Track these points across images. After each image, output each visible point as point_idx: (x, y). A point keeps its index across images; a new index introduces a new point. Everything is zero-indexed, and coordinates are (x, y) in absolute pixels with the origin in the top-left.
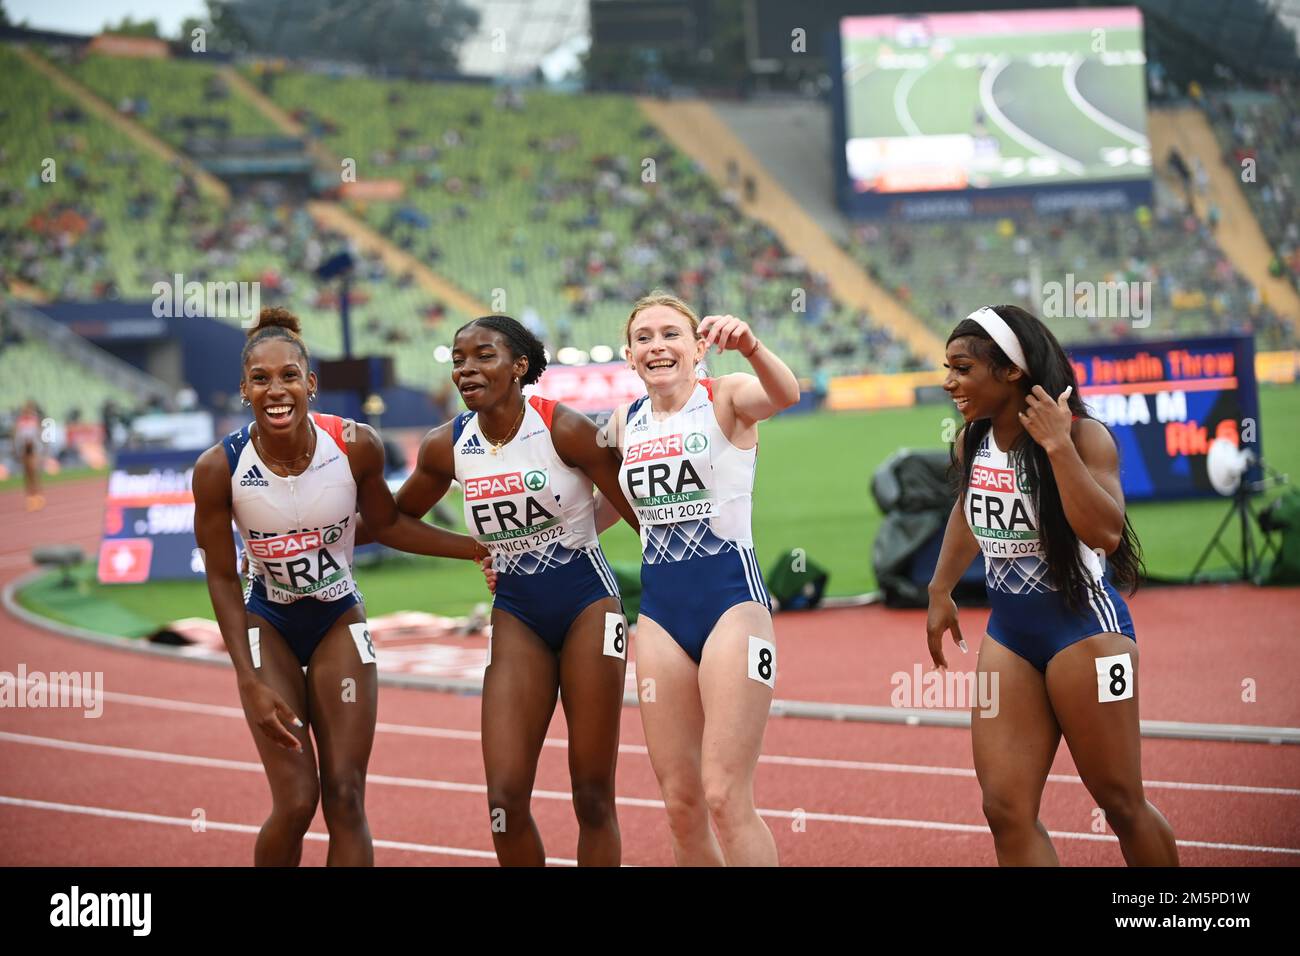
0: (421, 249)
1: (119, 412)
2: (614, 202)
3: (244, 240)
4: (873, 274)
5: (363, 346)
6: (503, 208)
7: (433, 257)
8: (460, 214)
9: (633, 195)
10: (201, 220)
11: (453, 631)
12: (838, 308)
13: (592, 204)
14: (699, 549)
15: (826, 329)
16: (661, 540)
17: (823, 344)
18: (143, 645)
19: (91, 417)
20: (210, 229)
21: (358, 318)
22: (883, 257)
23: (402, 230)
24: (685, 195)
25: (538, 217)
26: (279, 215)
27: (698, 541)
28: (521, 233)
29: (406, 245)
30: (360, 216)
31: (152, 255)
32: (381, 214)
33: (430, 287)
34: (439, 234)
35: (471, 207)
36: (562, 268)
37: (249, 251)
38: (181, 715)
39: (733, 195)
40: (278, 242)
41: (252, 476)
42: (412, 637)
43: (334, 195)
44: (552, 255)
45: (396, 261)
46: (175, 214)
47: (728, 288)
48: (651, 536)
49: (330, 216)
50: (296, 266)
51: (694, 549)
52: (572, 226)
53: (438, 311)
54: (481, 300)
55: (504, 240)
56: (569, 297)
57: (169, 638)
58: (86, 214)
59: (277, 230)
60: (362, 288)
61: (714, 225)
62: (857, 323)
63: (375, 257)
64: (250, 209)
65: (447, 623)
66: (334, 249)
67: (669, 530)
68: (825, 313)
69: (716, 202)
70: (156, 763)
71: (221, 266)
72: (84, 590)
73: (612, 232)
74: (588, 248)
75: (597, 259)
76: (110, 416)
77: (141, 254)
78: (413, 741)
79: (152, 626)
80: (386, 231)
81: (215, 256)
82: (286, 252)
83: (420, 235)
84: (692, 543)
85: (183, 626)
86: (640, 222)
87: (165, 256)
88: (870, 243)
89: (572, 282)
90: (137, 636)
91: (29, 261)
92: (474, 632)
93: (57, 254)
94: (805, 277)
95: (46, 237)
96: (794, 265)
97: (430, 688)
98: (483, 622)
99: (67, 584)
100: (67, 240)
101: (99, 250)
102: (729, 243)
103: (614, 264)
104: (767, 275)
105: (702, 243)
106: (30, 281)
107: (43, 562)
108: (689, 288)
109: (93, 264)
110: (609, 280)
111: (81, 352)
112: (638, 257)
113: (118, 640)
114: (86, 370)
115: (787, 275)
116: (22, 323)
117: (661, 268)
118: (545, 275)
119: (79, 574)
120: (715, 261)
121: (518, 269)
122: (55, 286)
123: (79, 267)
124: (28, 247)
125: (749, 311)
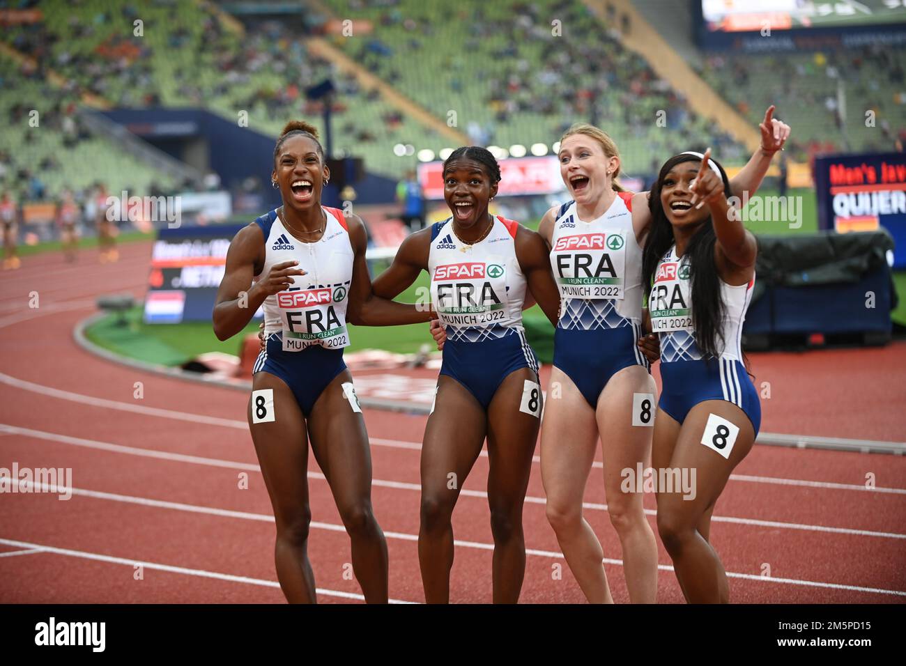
0: (385, 72)
1: (162, 191)
2: (528, 37)
3: (255, 64)
4: (721, 92)
5: (340, 150)
6: (446, 41)
7: (393, 78)
8: (414, 46)
9: (542, 32)
10: (222, 49)
11: (404, 365)
12: (694, 117)
13: (512, 39)
14: (603, 323)
15: (684, 134)
16: (576, 312)
17: (682, 144)
18: (177, 372)
20: (229, 56)
21: (337, 122)
22: (729, 80)
23: (371, 58)
24: (581, 33)
25: (471, 48)
26: (280, 46)
27: (604, 317)
28: (459, 60)
29: (374, 68)
30: (340, 47)
31: (187, 75)
32: (355, 45)
33: (392, 100)
34: (398, 61)
35: (423, 40)
36: (489, 87)
37: (258, 72)
38: (204, 426)
39: (616, 32)
40: (280, 66)
41: (281, 242)
42: (375, 368)
43: (321, 32)
44: (481, 77)
45: (366, 81)
46: (204, 44)
47: (613, 103)
48: (569, 308)
49: (320, 47)
51: (600, 322)
52: (497, 56)
53: (397, 118)
54: (428, 110)
55: (446, 66)
56: (494, 108)
57: (196, 367)
58: (138, 44)
59: (278, 57)
60: (341, 100)
61: (602, 56)
62: (708, 129)
64: (259, 41)
65: (400, 358)
66: (321, 75)
67: (584, 305)
68: (684, 120)
69: (604, 38)
70: (185, 464)
71: (238, 83)
72: (134, 329)
73: (526, 60)
74: (510, 72)
75: (515, 80)
77: (178, 73)
79: (185, 358)
80: (359, 58)
81: (232, 76)
82: (285, 73)
83: (384, 61)
84: (600, 318)
85: (207, 358)
86: (547, 52)
87: (196, 75)
88: (718, 70)
89: (496, 97)
90: (173, 365)
91: (97, 78)
92: (420, 365)
93: (117, 72)
94: (669, 95)
95: (107, 61)
96: (661, 86)
97: (386, 410)
98: (426, 358)
99: (122, 324)
100: (125, 63)
101: (148, 70)
102: (613, 69)
103: (525, 85)
104: (642, 94)
105: (593, 69)
106: (97, 93)
107: (105, 306)
108: (583, 102)
109: (143, 81)
110: (524, 96)
111: (135, 146)
112: (546, 79)
113: (159, 368)
114: (138, 159)
115: (657, 93)
116: (91, 124)
117: (564, 88)
118: (477, 92)
119: (131, 316)
120: (603, 83)
121: (457, 87)
122: (115, 97)
123: (133, 83)
124: (96, 68)
125: (627, 120)
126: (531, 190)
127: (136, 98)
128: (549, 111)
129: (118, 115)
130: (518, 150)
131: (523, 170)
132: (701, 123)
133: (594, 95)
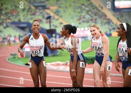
0: (59, 15)
1: (21, 36)
2: (84, 9)
3: (37, 14)
4: (118, 19)
5: (52, 28)
6: (70, 10)
7: (61, 17)
8: (65, 11)
9: (87, 9)
10: (31, 12)
11: (64, 64)
12: (113, 23)
13: (81, 10)
15: (111, 26)
17: (111, 28)
18: (24, 65)
19: (17, 37)
20: (33, 13)
21: (52, 24)
22: (119, 17)
23: (57, 13)
24: (93, 9)
25: (75, 11)
26: (41, 11)
28: (72, 13)
29: (58, 15)
30: (52, 11)
31: (25, 16)
32: (54, 11)
33: (61, 20)
34: (62, 14)
35: (66, 10)
36: (78, 18)
39: (100, 9)
42: (58, 65)
43: (48, 9)
44: (76, 16)
45: (56, 17)
46: (28, 11)
47: (99, 21)
49: (48, 11)
50: (44, 17)
52: (79, 13)
53: (61, 23)
54: (67, 22)
55: (70, 14)
56: (78, 22)
57: (27, 65)
58: (17, 10)
59: (41, 13)
60: (52, 20)
61: (97, 13)
62: (115, 25)
63: (53, 16)
64: (38, 10)
65: (63, 63)
66: (48, 15)
68: (111, 24)
69: (97, 9)
72: (16, 58)
73: (84, 13)
74: (81, 15)
75: (82, 17)
76: (20, 37)
77: (24, 16)
78: (59, 78)
79: (25, 63)
80: (55, 13)
81: (33, 16)
82: (42, 16)
86: (88, 12)
87: (27, 16)
88: (117, 15)
89: (79, 20)
90: (23, 64)
91: (9, 17)
92: (66, 64)
93: (13, 16)
94: (109, 19)
95: (12, 14)
96: (107, 18)
97: (61, 71)
98: (68, 63)
99: (14, 58)
100: (14, 14)
101: (18, 15)
102: (99, 15)
103: (84, 18)
104: (104, 19)
105: (96, 15)
106: (9, 19)
107: (11, 55)
108: (94, 20)
109: (18, 17)
110: (84, 20)
111: (16, 28)
112: (88, 17)
113: (21, 65)
114: (17, 30)
115: (107, 19)
116: (9, 25)
117: (90, 18)
118: (75, 19)
119: (16, 56)
120: (97, 17)
121: (72, 18)
122: (13, 20)
123: (16, 17)
124: (9, 15)
125: (101, 23)
126: (85, 36)
127: (16, 20)
128: (88, 22)
129: (13, 23)
130: (83, 29)
131: (83, 32)
132: (114, 24)
133: (96, 19)
